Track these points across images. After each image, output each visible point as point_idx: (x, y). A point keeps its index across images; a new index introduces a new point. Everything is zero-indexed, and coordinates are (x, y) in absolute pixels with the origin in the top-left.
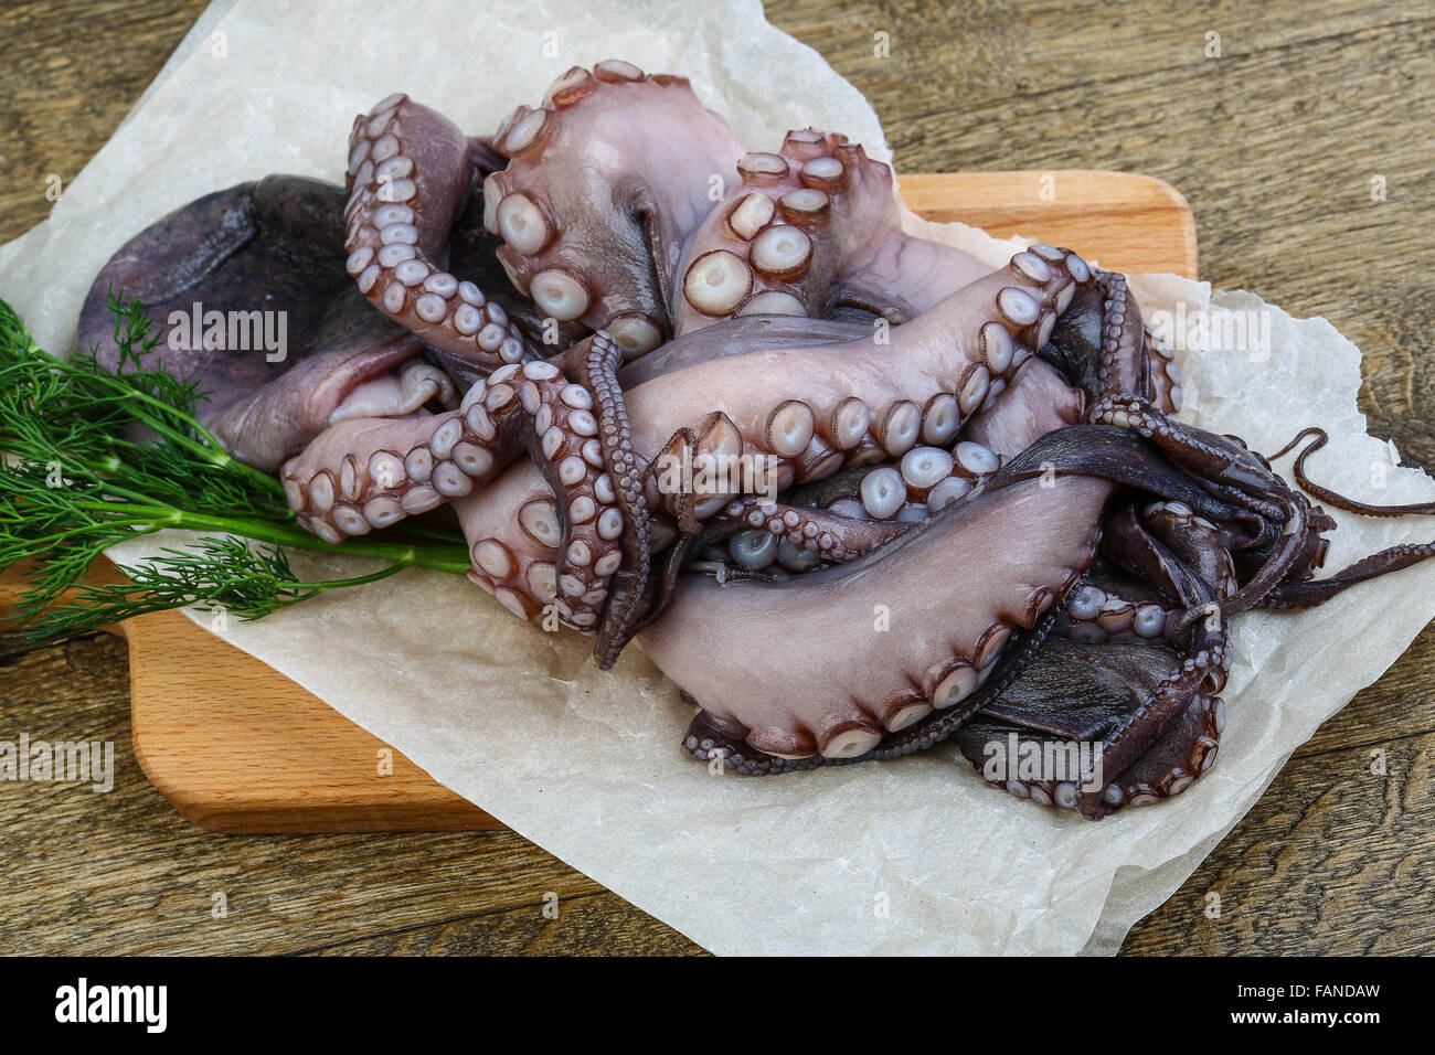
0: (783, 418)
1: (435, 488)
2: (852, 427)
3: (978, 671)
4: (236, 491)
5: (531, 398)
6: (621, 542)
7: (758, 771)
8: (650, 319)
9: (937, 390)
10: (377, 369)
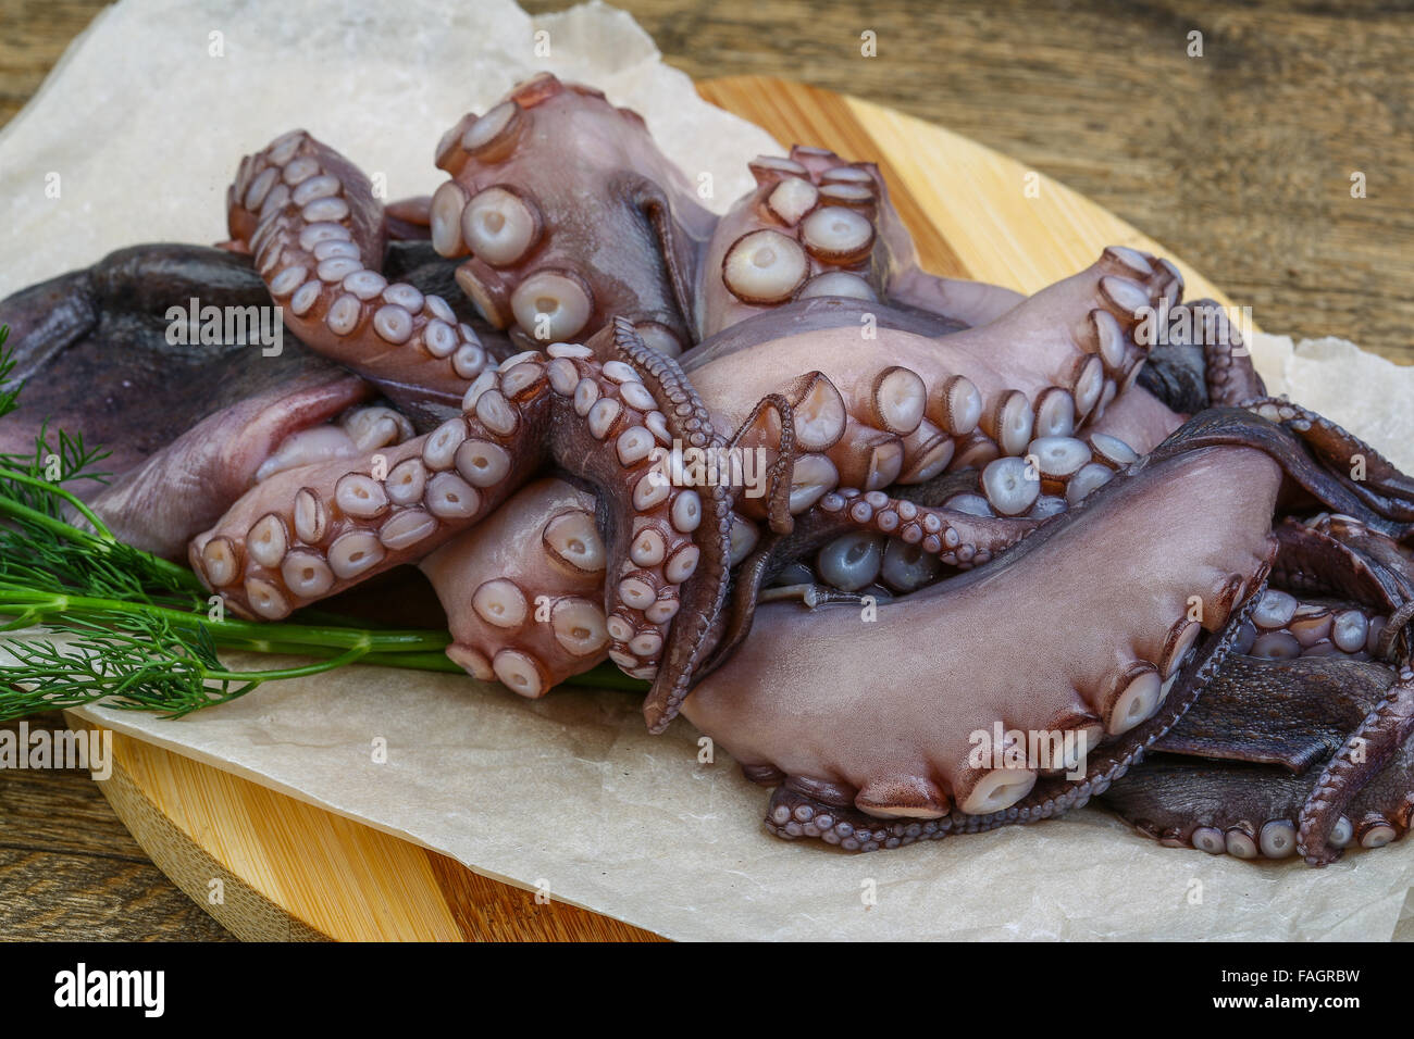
0: (890, 385)
1: (428, 510)
2: (967, 409)
3: (1163, 680)
4: (129, 579)
5: (564, 378)
6: (698, 537)
7: (871, 845)
8: (668, 329)
9: (1050, 385)
10: (315, 413)
